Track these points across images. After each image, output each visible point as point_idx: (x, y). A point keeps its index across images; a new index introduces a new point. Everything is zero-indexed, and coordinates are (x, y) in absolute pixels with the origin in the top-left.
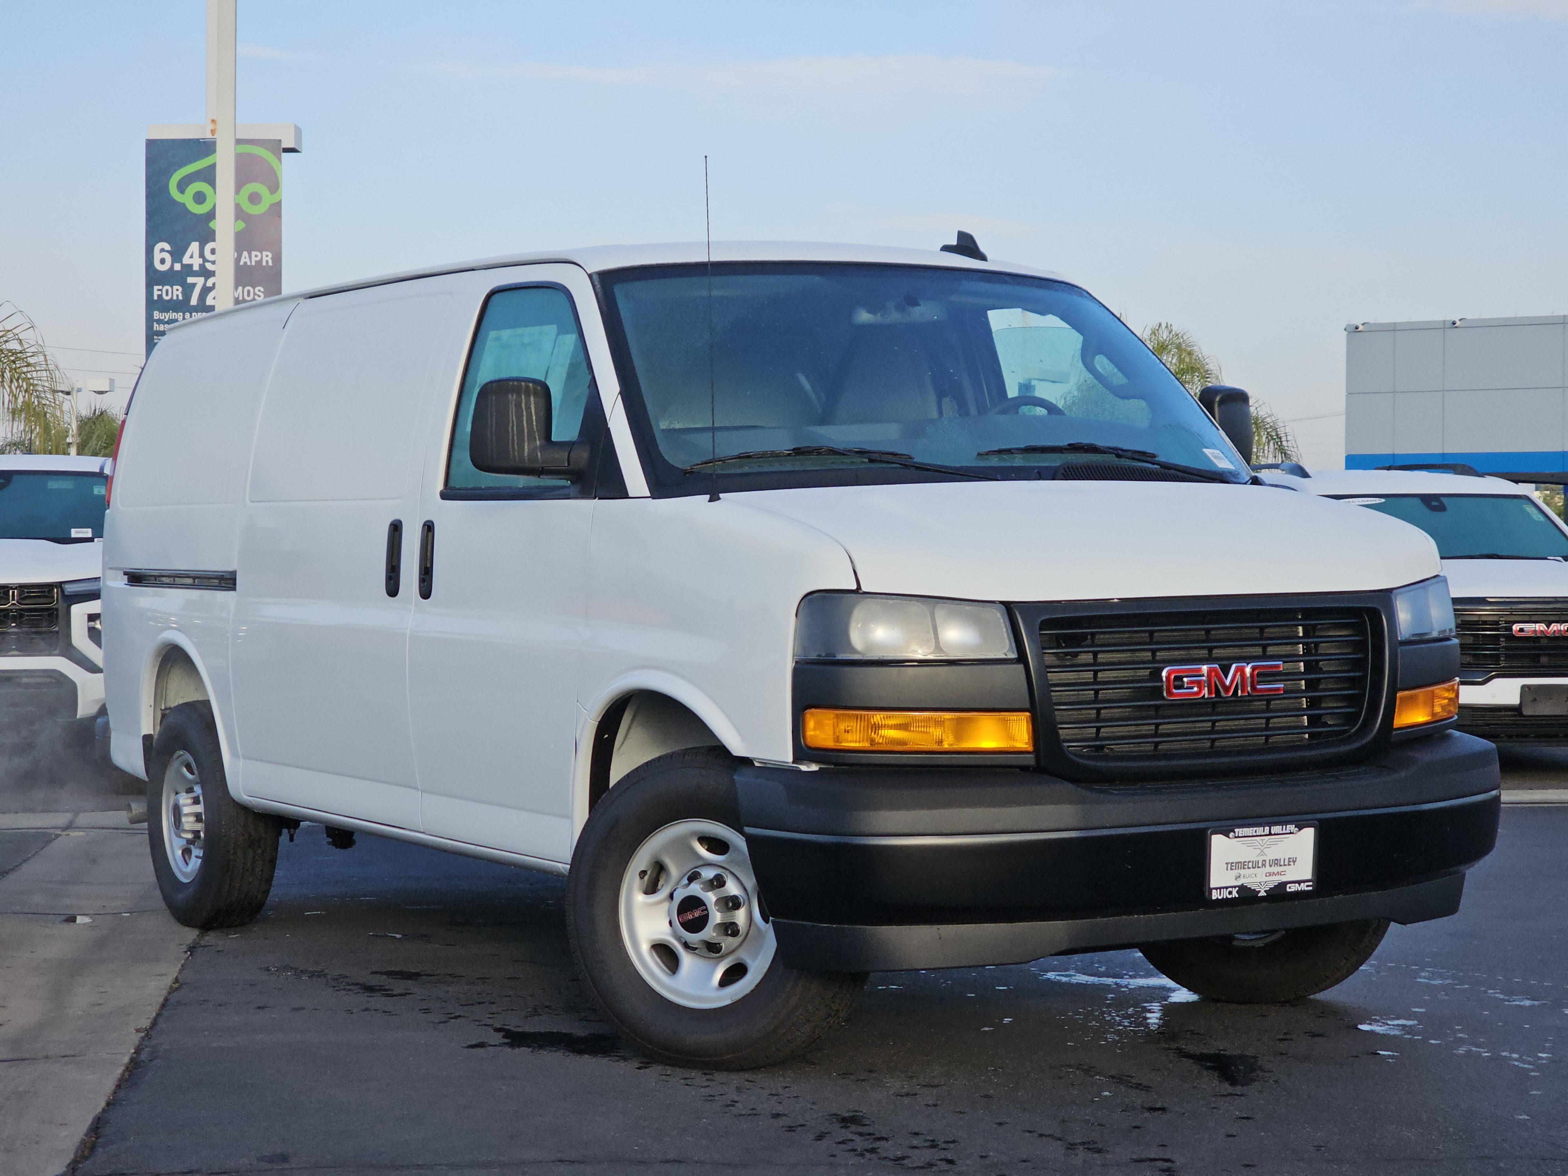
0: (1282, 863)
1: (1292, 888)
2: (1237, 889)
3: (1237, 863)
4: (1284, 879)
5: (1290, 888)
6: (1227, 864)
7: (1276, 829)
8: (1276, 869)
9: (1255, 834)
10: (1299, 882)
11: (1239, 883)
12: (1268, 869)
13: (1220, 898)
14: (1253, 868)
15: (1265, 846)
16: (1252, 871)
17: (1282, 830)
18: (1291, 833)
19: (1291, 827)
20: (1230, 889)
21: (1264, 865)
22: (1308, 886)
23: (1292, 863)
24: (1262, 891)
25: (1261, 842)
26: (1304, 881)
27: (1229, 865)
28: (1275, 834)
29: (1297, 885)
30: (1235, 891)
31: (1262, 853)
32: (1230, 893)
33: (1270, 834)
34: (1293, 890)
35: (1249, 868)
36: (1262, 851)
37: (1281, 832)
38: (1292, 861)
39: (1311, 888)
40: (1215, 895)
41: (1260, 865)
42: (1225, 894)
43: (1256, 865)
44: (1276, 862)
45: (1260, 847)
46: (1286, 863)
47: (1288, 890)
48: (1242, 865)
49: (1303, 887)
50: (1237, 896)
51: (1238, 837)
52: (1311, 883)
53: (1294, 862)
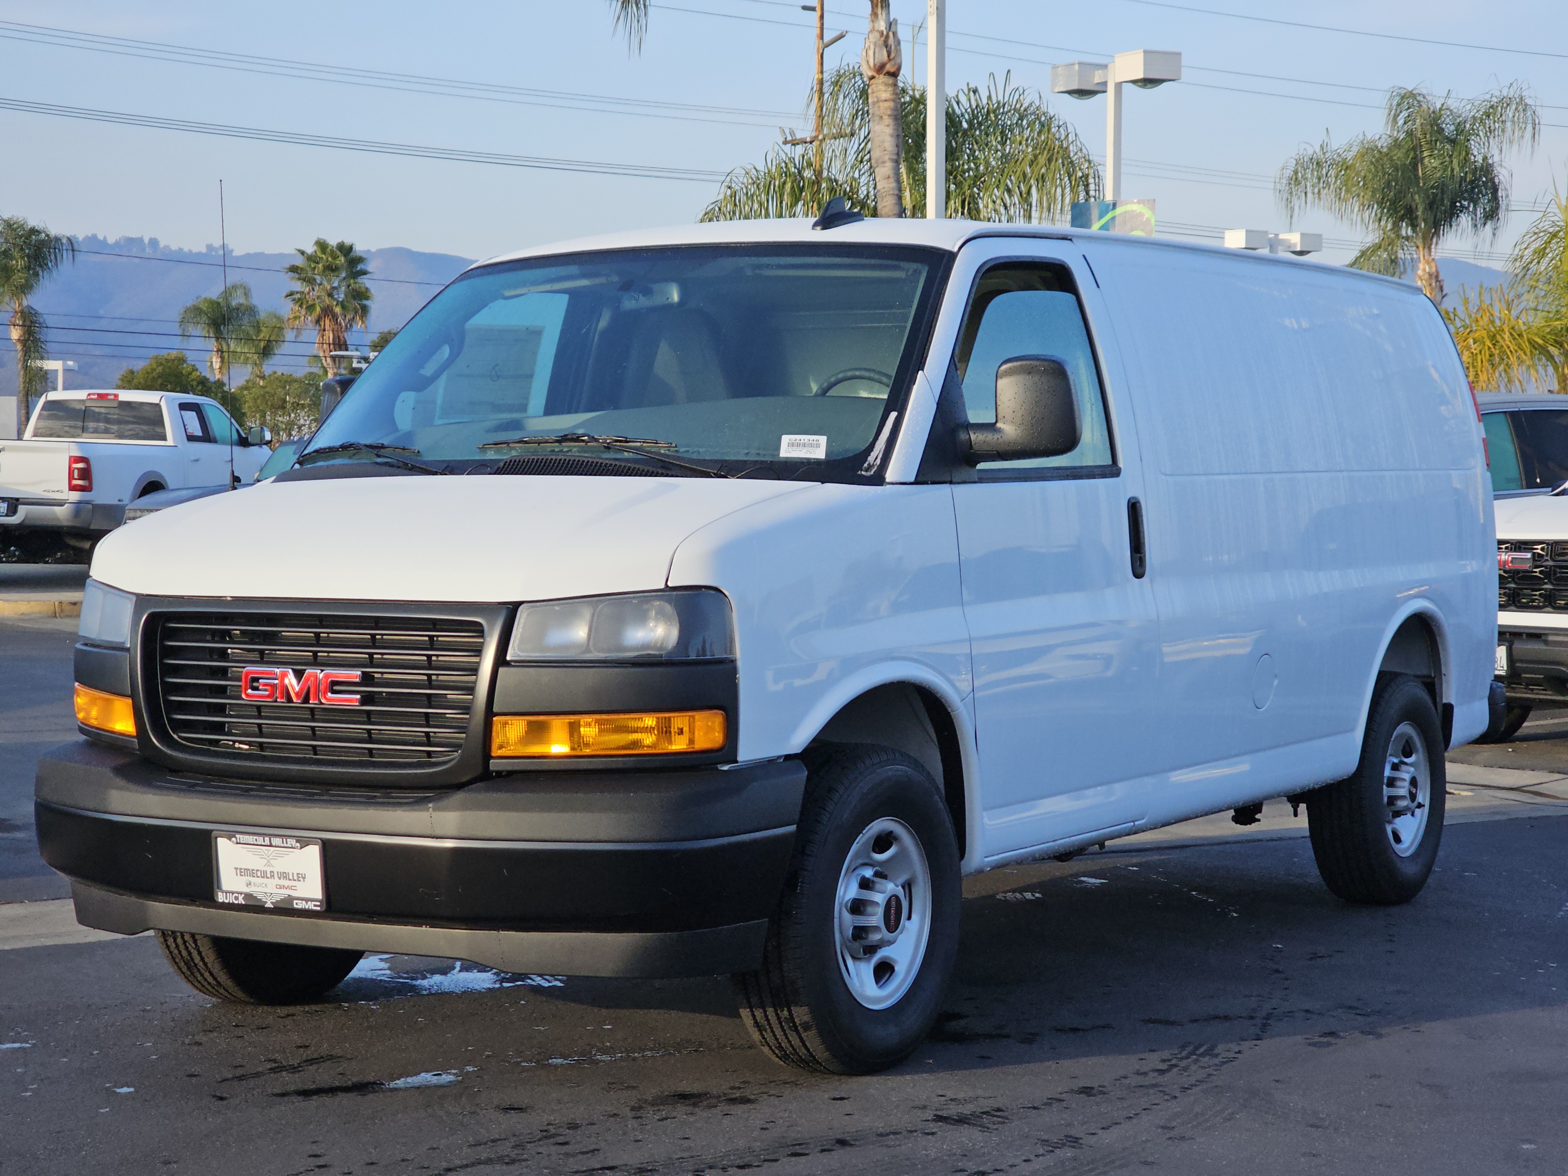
0: (291, 877)
1: (299, 905)
2: (243, 895)
3: (245, 869)
4: (294, 894)
5: (297, 904)
6: (236, 869)
7: (276, 841)
8: (286, 883)
9: (256, 843)
10: (307, 900)
11: (247, 890)
12: (276, 881)
13: (227, 901)
14: (262, 877)
15: (271, 857)
16: (260, 880)
17: (283, 843)
18: (292, 848)
19: (292, 842)
20: (237, 895)
21: (272, 876)
22: (315, 906)
23: (302, 880)
24: (269, 902)
25: (266, 852)
26: (312, 900)
27: (238, 871)
28: (276, 846)
29: (304, 902)
30: (241, 897)
31: (268, 864)
32: (237, 898)
33: (271, 846)
34: (300, 907)
35: (258, 877)
36: (268, 861)
37: (282, 845)
38: (301, 877)
39: (319, 908)
40: (221, 898)
41: (269, 875)
42: (230, 899)
43: (264, 875)
44: (284, 875)
45: (265, 857)
46: (296, 878)
47: (295, 906)
48: (251, 873)
49: (311, 906)
50: (243, 903)
51: (240, 843)
52: (319, 903)
53: (304, 878)
